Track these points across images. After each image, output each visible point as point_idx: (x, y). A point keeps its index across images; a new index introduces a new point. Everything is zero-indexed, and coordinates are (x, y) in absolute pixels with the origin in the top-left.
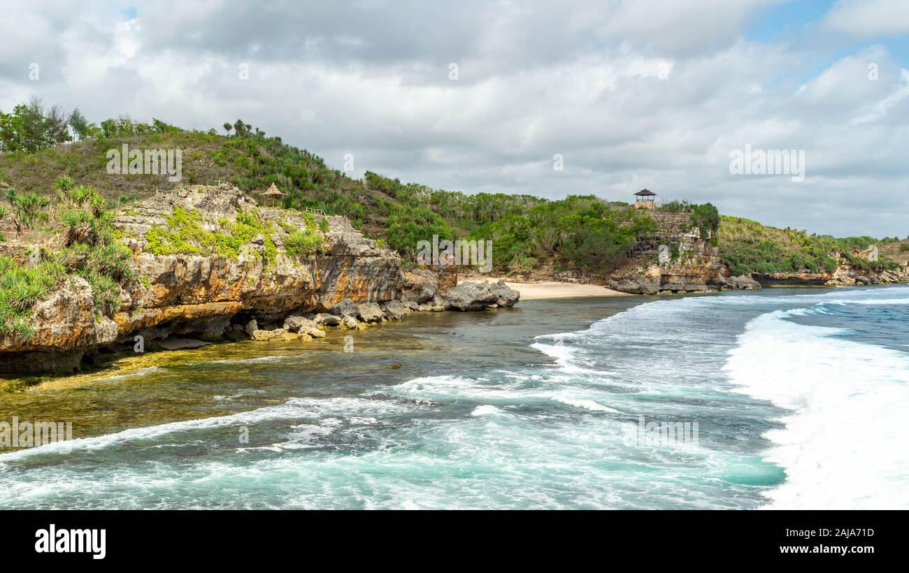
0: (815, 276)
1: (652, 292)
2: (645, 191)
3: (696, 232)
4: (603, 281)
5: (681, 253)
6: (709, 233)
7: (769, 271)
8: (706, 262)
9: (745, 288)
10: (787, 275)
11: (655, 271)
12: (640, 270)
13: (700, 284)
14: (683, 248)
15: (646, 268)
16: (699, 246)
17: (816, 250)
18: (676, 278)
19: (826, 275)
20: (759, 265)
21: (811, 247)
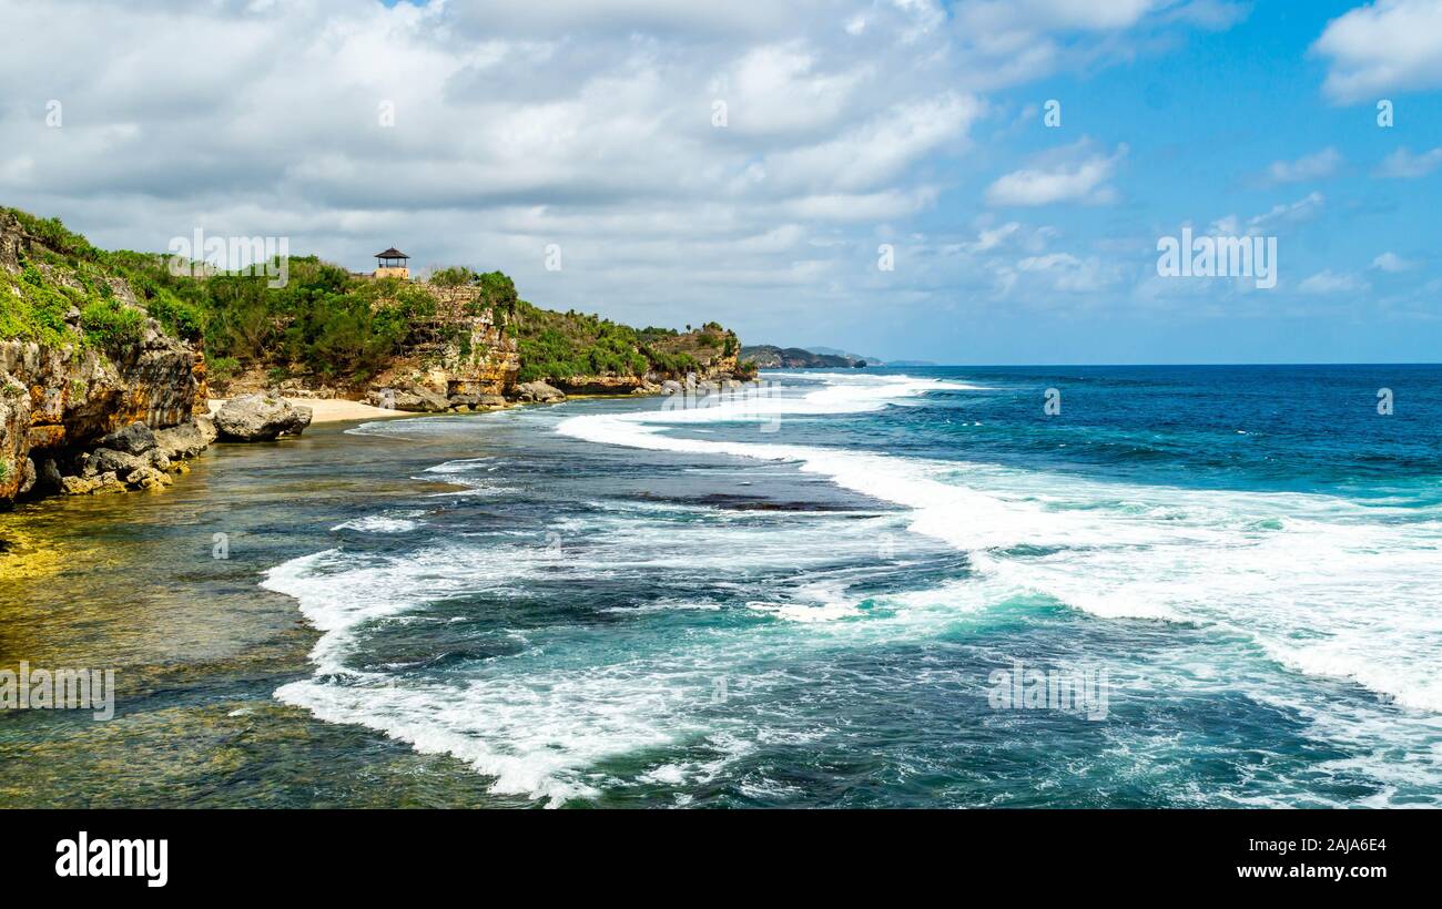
0: (622, 380)
1: (442, 408)
2: (393, 251)
3: (487, 317)
4: (356, 393)
5: (473, 347)
6: (506, 317)
7: (565, 374)
8: (501, 362)
9: (544, 400)
10: (586, 380)
11: (439, 377)
12: (417, 374)
13: (494, 395)
14: (476, 338)
15: (425, 371)
16: (493, 337)
17: (619, 343)
18: (469, 386)
19: (634, 379)
20: (551, 365)
21: (610, 338)
